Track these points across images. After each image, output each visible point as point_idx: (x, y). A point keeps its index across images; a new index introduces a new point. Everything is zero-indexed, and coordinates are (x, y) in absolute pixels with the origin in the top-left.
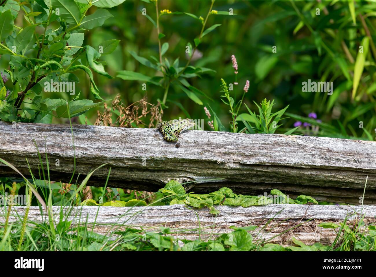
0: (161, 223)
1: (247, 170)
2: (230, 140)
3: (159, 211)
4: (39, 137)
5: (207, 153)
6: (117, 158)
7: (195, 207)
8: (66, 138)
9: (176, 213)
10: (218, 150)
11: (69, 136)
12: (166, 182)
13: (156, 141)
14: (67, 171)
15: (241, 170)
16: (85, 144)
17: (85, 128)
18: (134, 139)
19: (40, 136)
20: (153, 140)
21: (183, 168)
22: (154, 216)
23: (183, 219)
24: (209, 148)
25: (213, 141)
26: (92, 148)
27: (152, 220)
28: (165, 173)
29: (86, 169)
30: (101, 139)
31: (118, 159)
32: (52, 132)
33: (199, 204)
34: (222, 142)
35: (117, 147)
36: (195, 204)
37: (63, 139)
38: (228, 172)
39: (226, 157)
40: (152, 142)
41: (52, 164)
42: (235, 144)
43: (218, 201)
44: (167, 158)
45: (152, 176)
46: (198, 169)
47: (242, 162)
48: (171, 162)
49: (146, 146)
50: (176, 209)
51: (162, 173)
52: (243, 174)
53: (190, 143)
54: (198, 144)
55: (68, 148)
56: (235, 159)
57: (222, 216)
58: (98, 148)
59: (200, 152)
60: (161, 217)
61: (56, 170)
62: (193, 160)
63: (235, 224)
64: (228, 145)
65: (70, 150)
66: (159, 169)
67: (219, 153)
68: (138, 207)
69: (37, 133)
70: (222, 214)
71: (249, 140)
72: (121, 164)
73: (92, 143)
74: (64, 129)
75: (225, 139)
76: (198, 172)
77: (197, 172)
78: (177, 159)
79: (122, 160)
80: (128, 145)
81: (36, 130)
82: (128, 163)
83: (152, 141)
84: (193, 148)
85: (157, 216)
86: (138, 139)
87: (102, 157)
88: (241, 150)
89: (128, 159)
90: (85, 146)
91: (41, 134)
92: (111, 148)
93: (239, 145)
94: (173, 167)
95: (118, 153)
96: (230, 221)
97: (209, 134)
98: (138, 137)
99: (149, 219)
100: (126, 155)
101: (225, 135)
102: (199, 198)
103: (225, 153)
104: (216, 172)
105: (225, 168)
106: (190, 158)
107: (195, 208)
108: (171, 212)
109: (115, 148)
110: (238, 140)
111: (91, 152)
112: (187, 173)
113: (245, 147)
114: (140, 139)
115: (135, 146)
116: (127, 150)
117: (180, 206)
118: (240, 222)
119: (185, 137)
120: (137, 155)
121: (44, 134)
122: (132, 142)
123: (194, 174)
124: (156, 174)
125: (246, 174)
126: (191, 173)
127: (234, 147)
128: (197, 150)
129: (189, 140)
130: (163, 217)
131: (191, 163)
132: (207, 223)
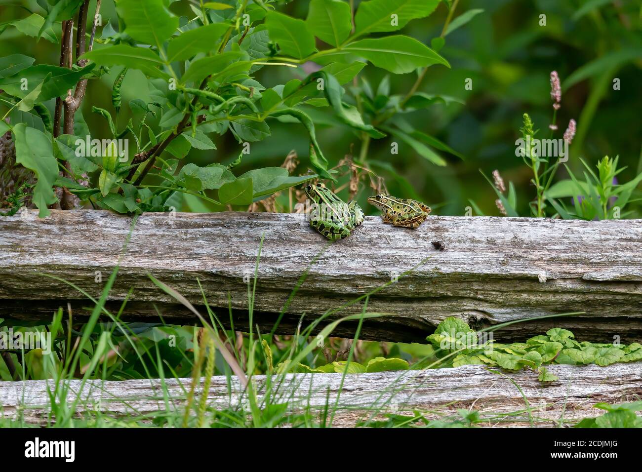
0: (445, 403)
1: (596, 293)
2: (557, 235)
3: (436, 380)
4: (182, 240)
5: (515, 262)
6: (342, 276)
7: (507, 369)
8: (235, 239)
9: (470, 382)
10: (536, 255)
11: (240, 237)
12: (436, 322)
13: (412, 241)
14: (241, 307)
15: (584, 293)
16: (275, 251)
17: (270, 218)
18: (369, 237)
19: (185, 237)
20: (405, 238)
21: (470, 293)
22: (427, 389)
23: (486, 393)
24: (518, 252)
25: (523, 238)
26: (289, 258)
27: (425, 398)
28: (434, 304)
29: (277, 301)
30: (304, 240)
31: (345, 278)
32: (205, 229)
33: (515, 362)
34: (541, 239)
35: (338, 255)
36: (506, 363)
37: (230, 243)
38: (558, 297)
39: (555, 268)
40: (404, 242)
41: (211, 292)
42: (566, 241)
43: (551, 355)
44: (441, 274)
45: (407, 311)
46: (499, 294)
47: (585, 277)
48: (447, 281)
49: (393, 251)
50: (468, 374)
51: (427, 304)
52: (587, 301)
53: (479, 241)
54: (495, 244)
55: (243, 259)
56: (572, 271)
57: (561, 384)
58: (301, 257)
59: (502, 259)
60: (442, 391)
61: (219, 304)
62: (492, 275)
63: (589, 399)
64: (554, 244)
65: (247, 265)
66: (423, 295)
67: (540, 260)
68: (393, 373)
69: (177, 232)
70: (561, 381)
71: (593, 232)
72: (349, 288)
73: (286, 248)
74: (230, 223)
75: (546, 231)
76: (500, 298)
77: (497, 300)
78: (460, 274)
79: (351, 280)
80: (358, 251)
81: (173, 227)
82: (362, 285)
83: (405, 240)
84: (488, 252)
85: (434, 390)
86: (377, 238)
87: (311, 275)
88: (581, 253)
89: (364, 278)
90: (275, 256)
91: (186, 234)
92: (326, 258)
93: (574, 243)
94: (450, 291)
95: (340, 266)
96: (579, 394)
97: (512, 223)
98: (375, 233)
99: (418, 395)
100: (356, 270)
101: (545, 224)
102: (510, 352)
103: (552, 260)
104: (533, 298)
105: (552, 289)
106: (486, 272)
107: (507, 371)
108: (460, 381)
109: (334, 258)
110: (573, 233)
111: (288, 267)
112: (477, 303)
113: (587, 247)
114: (379, 237)
115: (373, 251)
116: (359, 259)
117: (475, 367)
118: (598, 395)
119: (467, 230)
120: (381, 269)
121: (191, 234)
122: (364, 245)
123: (491, 303)
124: (415, 305)
125: (593, 301)
126: (486, 301)
127: (565, 247)
128: (495, 255)
129: (477, 237)
130: (446, 391)
131: (487, 283)
132: (535, 400)
